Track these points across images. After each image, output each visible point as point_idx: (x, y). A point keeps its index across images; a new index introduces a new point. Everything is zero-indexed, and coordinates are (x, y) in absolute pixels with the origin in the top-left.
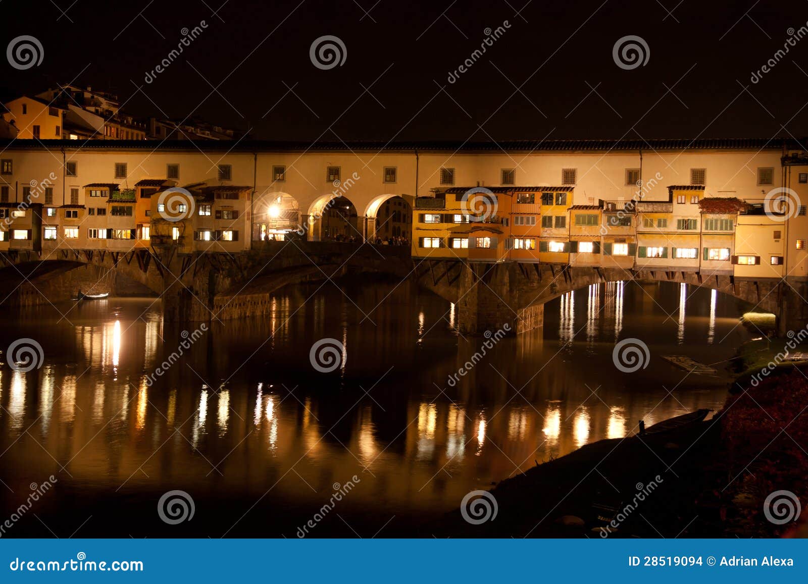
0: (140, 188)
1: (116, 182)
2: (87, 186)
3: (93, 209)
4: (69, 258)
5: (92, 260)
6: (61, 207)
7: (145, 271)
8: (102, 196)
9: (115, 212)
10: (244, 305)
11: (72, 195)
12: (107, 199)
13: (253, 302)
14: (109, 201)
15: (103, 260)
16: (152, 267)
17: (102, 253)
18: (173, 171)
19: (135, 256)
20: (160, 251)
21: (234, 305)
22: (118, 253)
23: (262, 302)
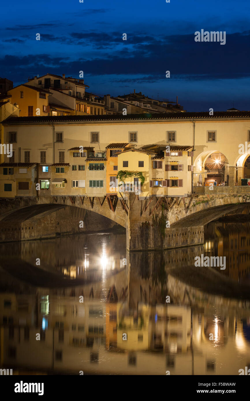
0: (109, 150)
1: (91, 145)
2: (71, 149)
3: (75, 166)
4: (59, 202)
5: (75, 203)
6: (53, 165)
7: (114, 210)
8: (82, 157)
9: (91, 168)
10: (186, 235)
11: (60, 156)
12: (86, 158)
13: (192, 233)
14: (87, 160)
15: (83, 203)
16: (118, 208)
17: (82, 199)
18: (133, 137)
19: (106, 199)
20: (125, 196)
21: (179, 235)
22: (94, 198)
23: (198, 232)
